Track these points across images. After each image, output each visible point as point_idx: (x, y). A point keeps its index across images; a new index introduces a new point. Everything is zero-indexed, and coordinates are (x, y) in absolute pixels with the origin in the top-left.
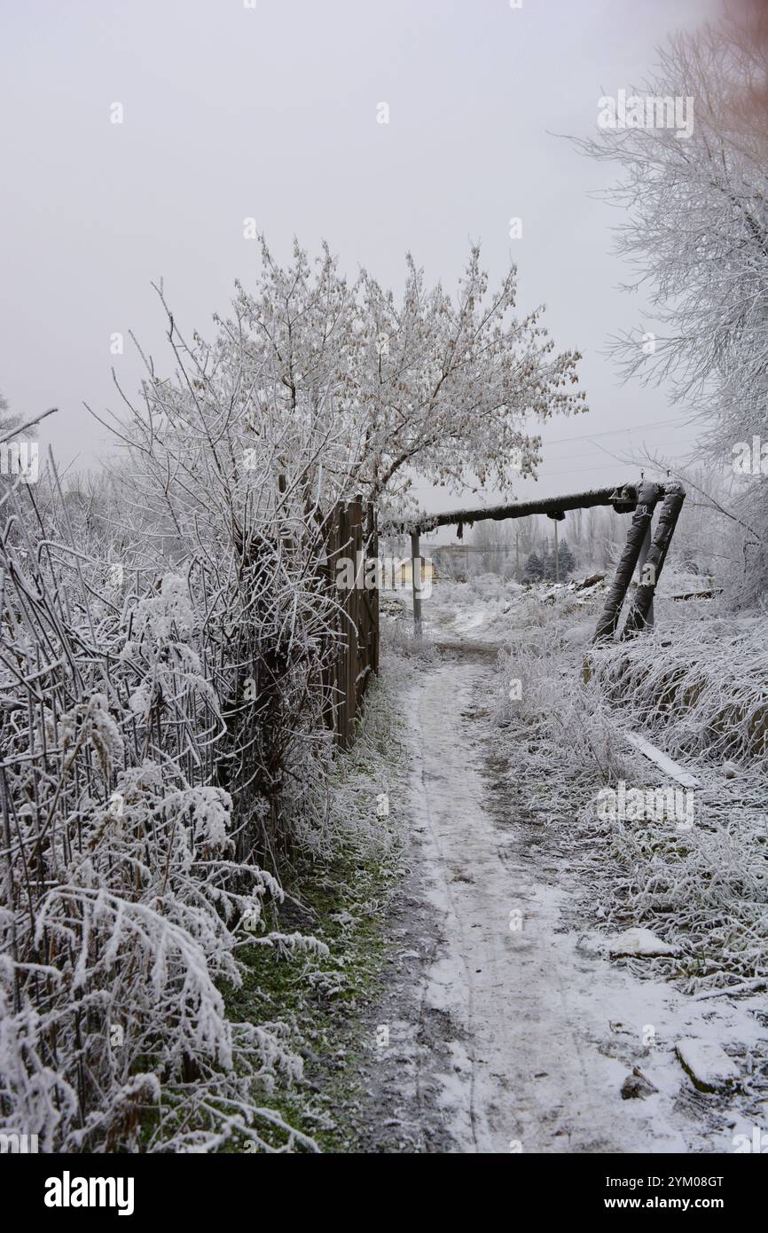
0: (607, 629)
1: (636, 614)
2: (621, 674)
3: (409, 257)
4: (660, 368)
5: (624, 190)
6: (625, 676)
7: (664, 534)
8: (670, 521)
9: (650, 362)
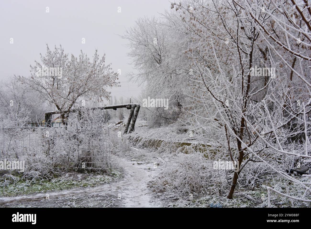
0: (126, 132)
1: (131, 129)
2: (129, 139)
3: (81, 50)
4: (136, 80)
5: (129, 45)
6: (130, 139)
7: (136, 114)
8: (138, 111)
9: (134, 79)
